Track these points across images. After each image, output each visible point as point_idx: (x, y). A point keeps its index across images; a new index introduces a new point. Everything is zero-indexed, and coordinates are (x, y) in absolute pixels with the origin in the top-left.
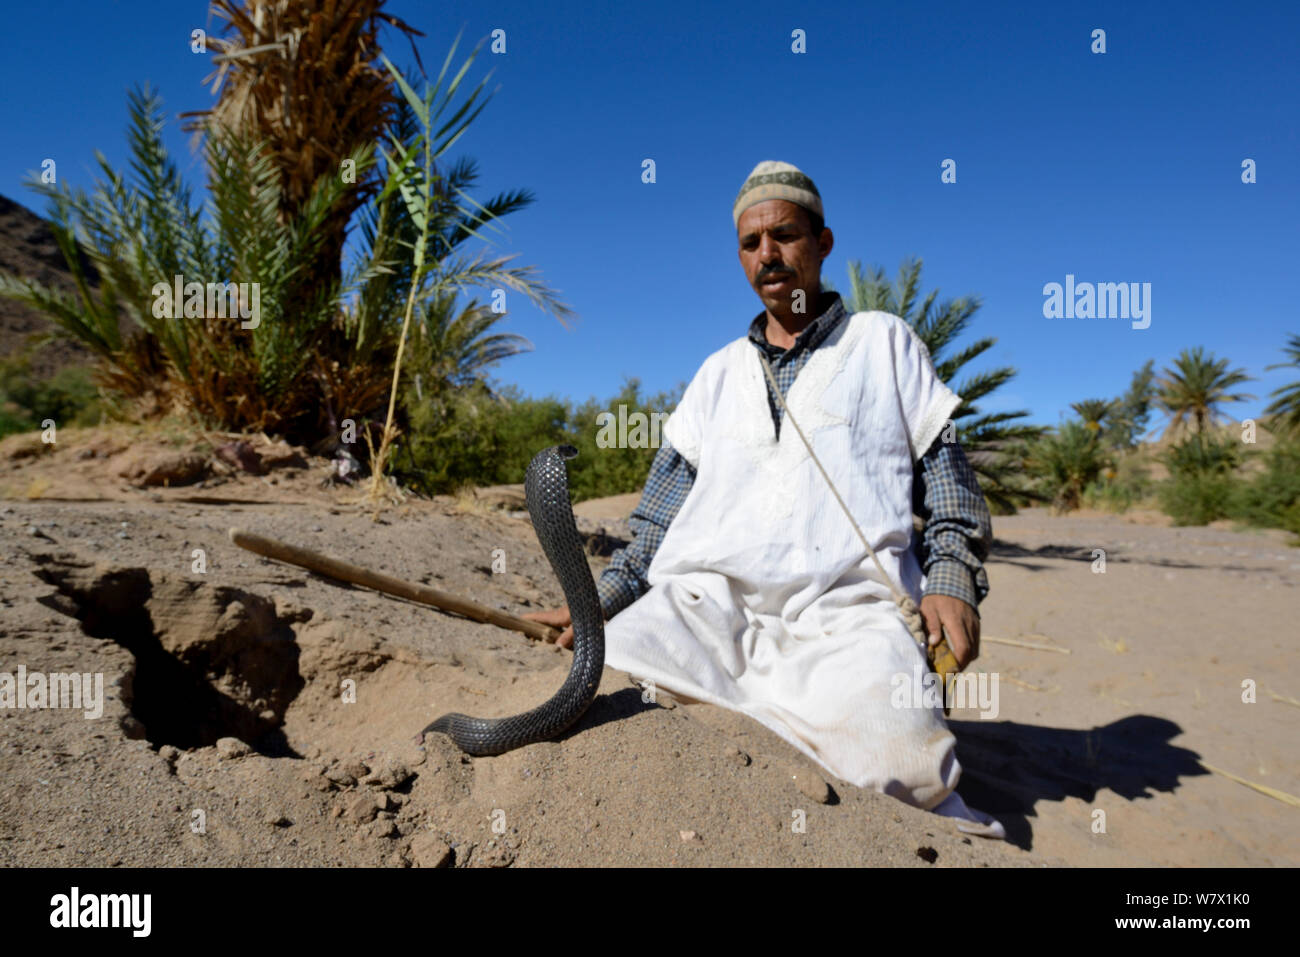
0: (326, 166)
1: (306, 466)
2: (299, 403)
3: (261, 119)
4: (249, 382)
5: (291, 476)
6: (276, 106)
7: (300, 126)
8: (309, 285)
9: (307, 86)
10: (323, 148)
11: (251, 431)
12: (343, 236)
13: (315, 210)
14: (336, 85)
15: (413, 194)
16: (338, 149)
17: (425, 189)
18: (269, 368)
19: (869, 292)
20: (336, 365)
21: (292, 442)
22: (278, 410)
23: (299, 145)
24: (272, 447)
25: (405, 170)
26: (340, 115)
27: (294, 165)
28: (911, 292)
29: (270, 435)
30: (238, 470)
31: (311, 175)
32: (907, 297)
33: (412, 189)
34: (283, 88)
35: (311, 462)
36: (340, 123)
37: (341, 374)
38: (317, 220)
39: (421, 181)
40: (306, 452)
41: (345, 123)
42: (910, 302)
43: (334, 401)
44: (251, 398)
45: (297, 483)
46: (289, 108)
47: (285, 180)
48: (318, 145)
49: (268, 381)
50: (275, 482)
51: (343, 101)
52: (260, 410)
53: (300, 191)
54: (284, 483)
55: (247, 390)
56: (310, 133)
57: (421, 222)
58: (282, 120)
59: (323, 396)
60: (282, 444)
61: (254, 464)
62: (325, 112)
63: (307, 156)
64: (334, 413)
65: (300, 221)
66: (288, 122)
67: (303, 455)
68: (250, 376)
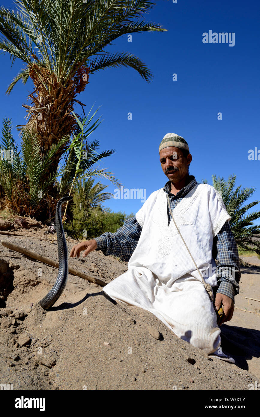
0: (54, 141)
1: (41, 227)
2: (41, 209)
3: (38, 127)
4: (27, 202)
5: (36, 230)
6: (43, 124)
7: (49, 129)
8: (47, 174)
9: (52, 119)
10: (55, 136)
11: (26, 216)
12: (58, 161)
13: (50, 153)
14: (60, 119)
15: (76, 149)
16: (59, 136)
17: (80, 148)
18: (33, 198)
19: (218, 185)
20: (53, 198)
21: (38, 220)
22: (35, 210)
23: (48, 135)
24: (32, 221)
25: (76, 142)
26: (60, 127)
27: (46, 140)
28: (232, 185)
29: (32, 218)
30: (21, 227)
31: (51, 143)
32: (231, 187)
33: (77, 148)
34: (45, 119)
35: (42, 226)
36: (60, 129)
37: (54, 201)
38: (50, 156)
39: (80, 145)
40: (41, 223)
41: (61, 129)
42: (232, 188)
43: (51, 208)
44: (28, 206)
45: (37, 232)
46: (46, 124)
47: (43, 144)
48: (54, 135)
49: (33, 201)
50: (31, 231)
51: (61, 123)
52: (30, 210)
53: (47, 148)
54: (34, 232)
55: (26, 204)
56: (52, 132)
57: (78, 157)
58: (44, 128)
59: (48, 207)
60: (35, 220)
61: (26, 226)
62: (56, 126)
63: (50, 138)
64: (51, 212)
65: (46, 156)
66: (45, 129)
67: (40, 224)
68: (28, 200)
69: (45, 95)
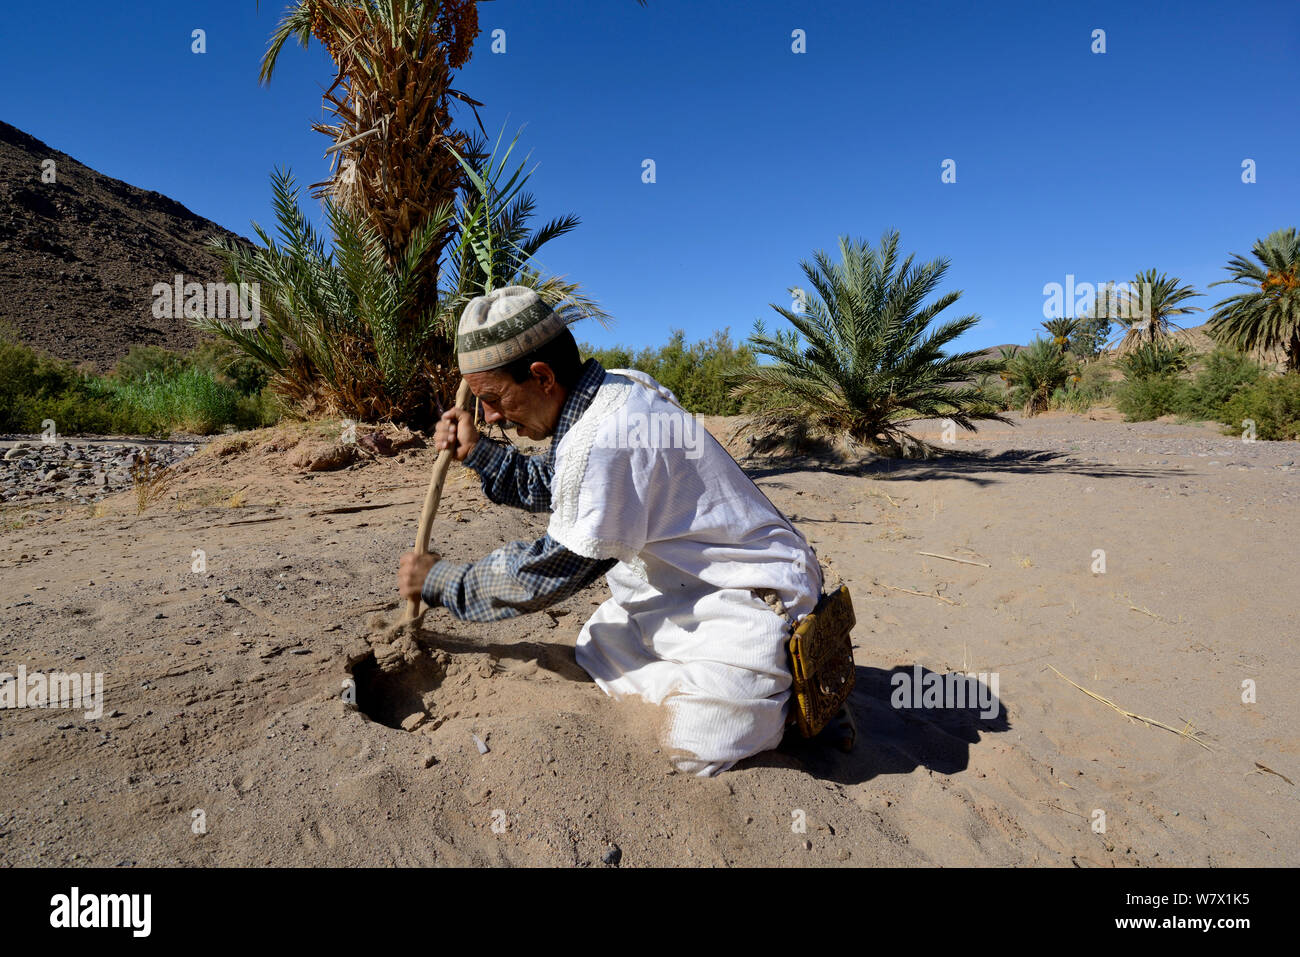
0: (416, 219)
1: (424, 446)
2: (416, 398)
3: (366, 186)
4: (377, 386)
5: (413, 454)
6: (378, 177)
7: (396, 189)
8: (415, 310)
9: (398, 159)
10: (416, 205)
11: (383, 421)
12: (437, 268)
13: (413, 256)
14: (420, 155)
15: (478, 248)
16: (426, 204)
17: (487, 243)
18: (391, 375)
19: (856, 261)
20: (439, 366)
21: (413, 428)
22: (400, 405)
23: (397, 203)
24: (399, 433)
25: (473, 231)
26: (425, 178)
27: (395, 220)
28: (891, 258)
29: (397, 423)
30: (375, 454)
31: (408, 227)
32: (888, 263)
33: (478, 244)
34: (381, 162)
36: (425, 184)
37: (443, 373)
38: (414, 264)
39: (486, 237)
40: (423, 435)
41: (429, 184)
42: (890, 266)
43: (441, 394)
44: (381, 398)
45: (417, 460)
46: (385, 176)
47: (389, 231)
48: (411, 203)
49: (391, 384)
50: (402, 461)
51: (426, 166)
52: (388, 406)
53: (401, 239)
54: (409, 461)
55: (377, 392)
56: (405, 194)
57: (487, 268)
58: (382, 187)
59: (432, 392)
60: (406, 429)
61: (387, 448)
62: (414, 177)
63: (403, 212)
64: (441, 402)
65: (403, 264)
66: (387, 190)
67: (421, 437)
68: (379, 382)
69: (368, 91)
